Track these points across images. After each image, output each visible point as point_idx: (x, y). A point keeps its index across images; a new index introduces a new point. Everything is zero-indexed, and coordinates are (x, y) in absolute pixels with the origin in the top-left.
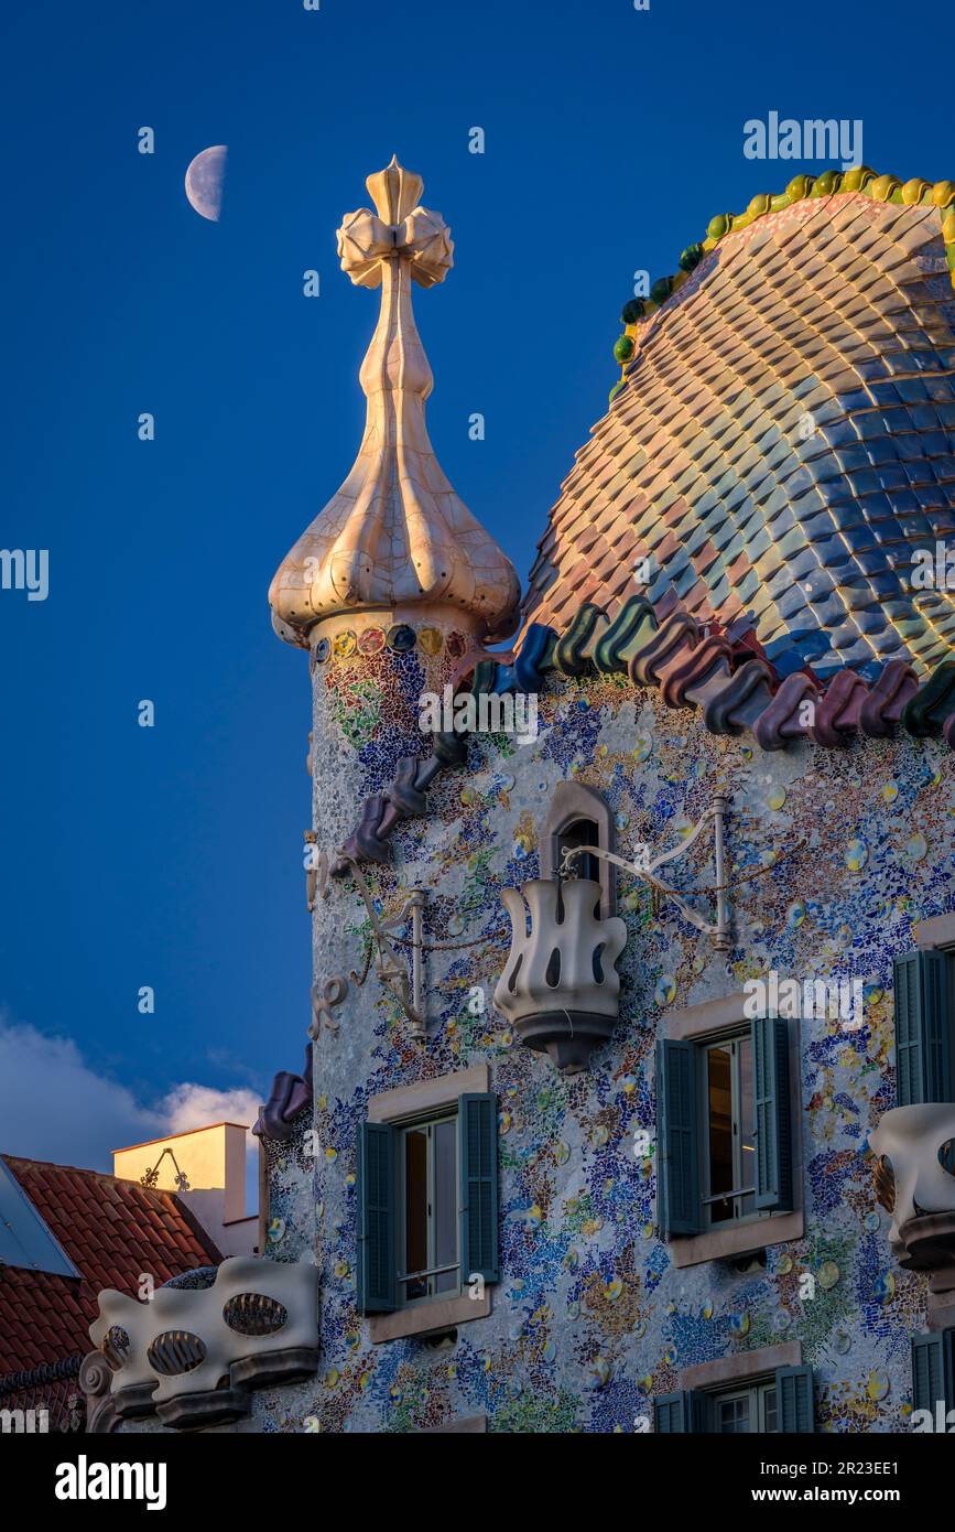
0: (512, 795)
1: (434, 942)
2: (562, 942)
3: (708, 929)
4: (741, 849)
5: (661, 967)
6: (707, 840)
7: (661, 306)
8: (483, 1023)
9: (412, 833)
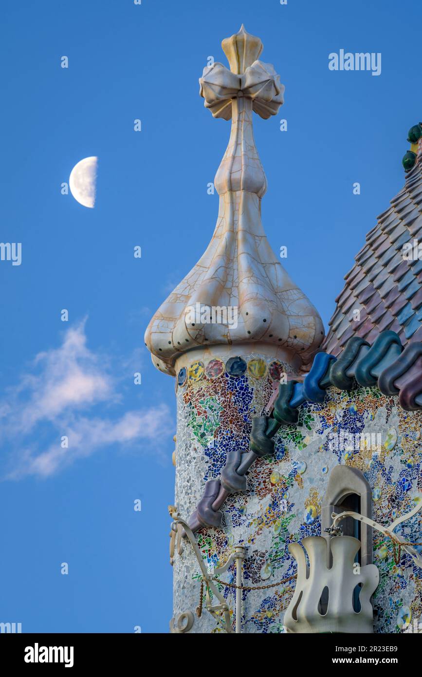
0: (304, 477)
1: (250, 583)
2: (331, 582)
5: (401, 600)
9: (237, 505)
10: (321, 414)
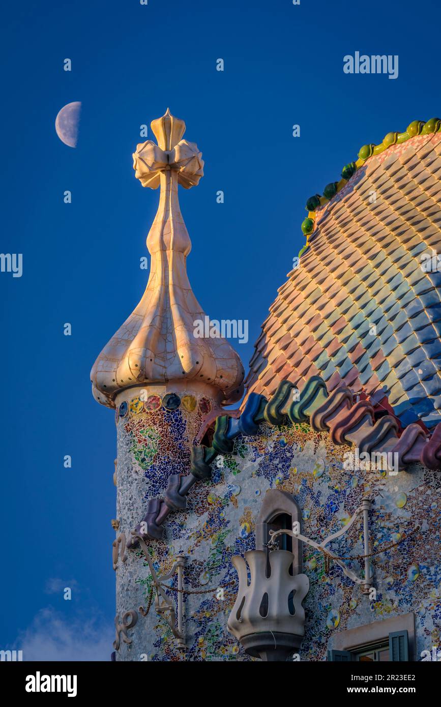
0: (239, 498)
1: (190, 589)
2: (270, 589)
3: (359, 581)
4: (379, 532)
5: (331, 605)
6: (358, 526)
7: (330, 200)
8: (220, 639)
9: (178, 521)
10: (254, 445)
